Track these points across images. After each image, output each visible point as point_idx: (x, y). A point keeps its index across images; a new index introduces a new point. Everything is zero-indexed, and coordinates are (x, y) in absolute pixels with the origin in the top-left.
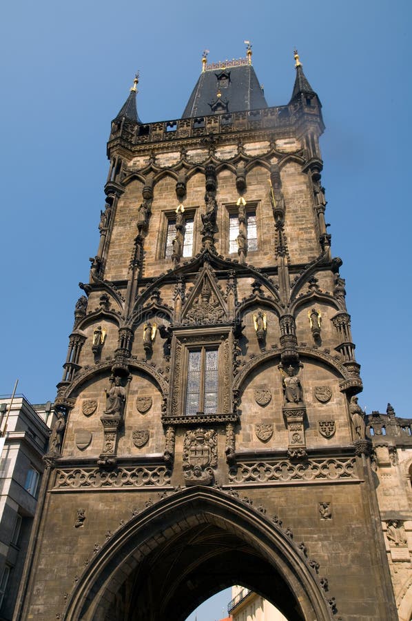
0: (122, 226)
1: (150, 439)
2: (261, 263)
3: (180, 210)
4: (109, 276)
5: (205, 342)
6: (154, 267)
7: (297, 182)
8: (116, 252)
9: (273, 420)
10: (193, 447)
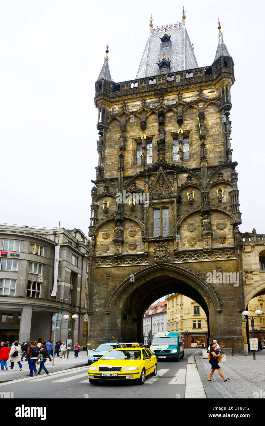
0: (110, 148)
1: (137, 247)
2: (191, 165)
3: (143, 138)
4: (107, 176)
5: (162, 206)
6: (131, 170)
7: (215, 118)
8: (109, 162)
9: (196, 238)
10: (158, 249)
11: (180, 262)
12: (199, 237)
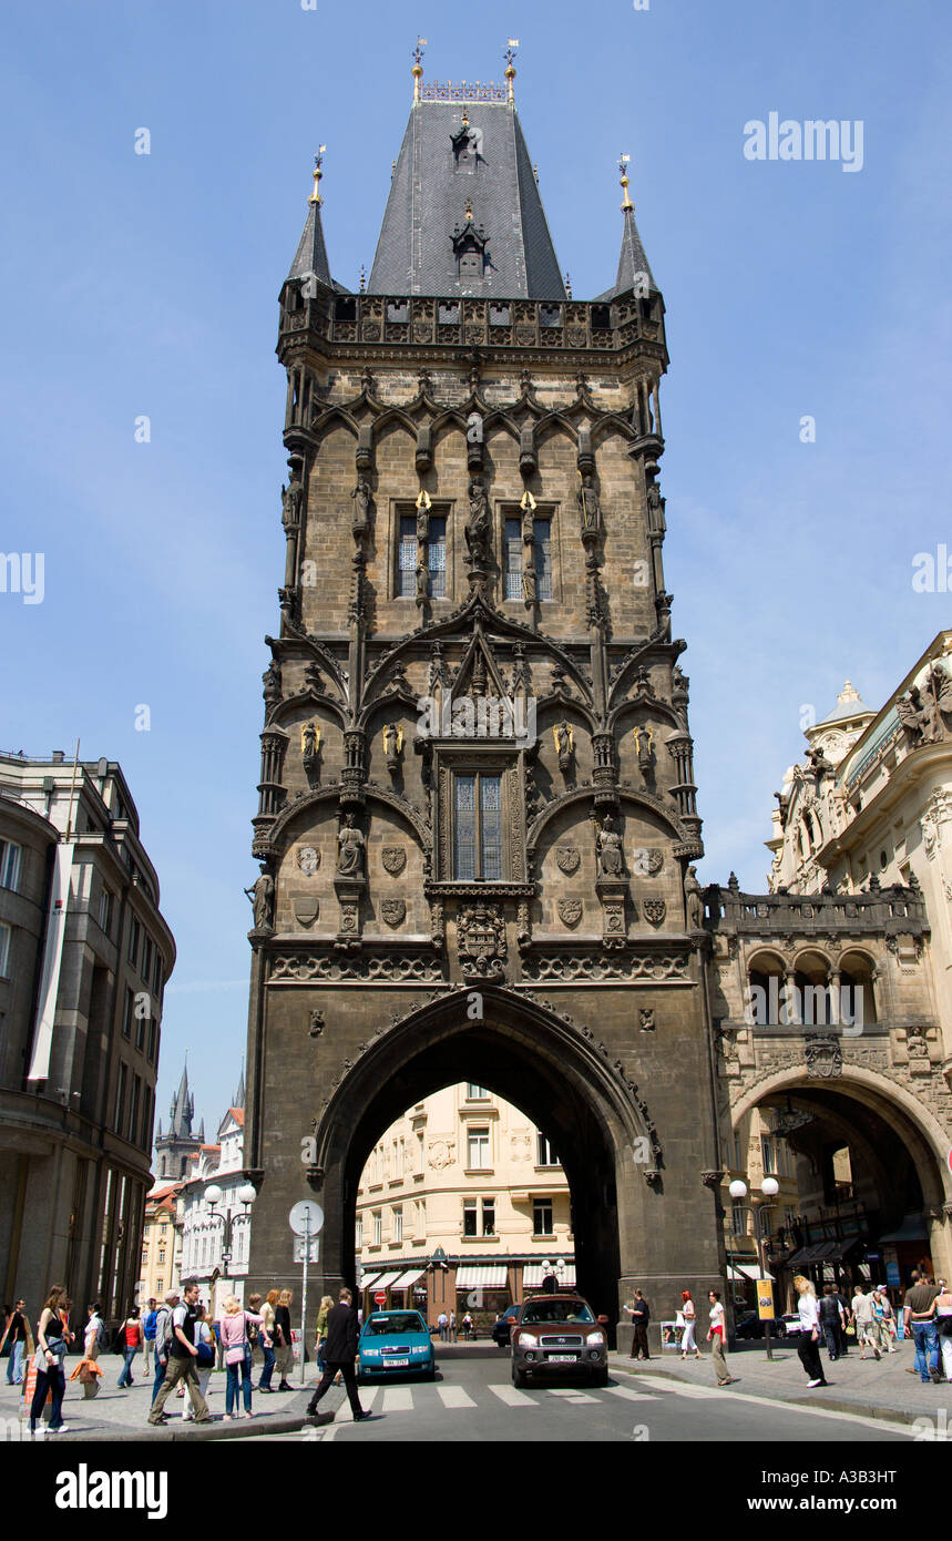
1: (408, 915)
3: (423, 504)
5: (480, 766)
7: (620, 475)
9: (582, 894)
10: (472, 930)
11: (538, 983)
12: (587, 894)
